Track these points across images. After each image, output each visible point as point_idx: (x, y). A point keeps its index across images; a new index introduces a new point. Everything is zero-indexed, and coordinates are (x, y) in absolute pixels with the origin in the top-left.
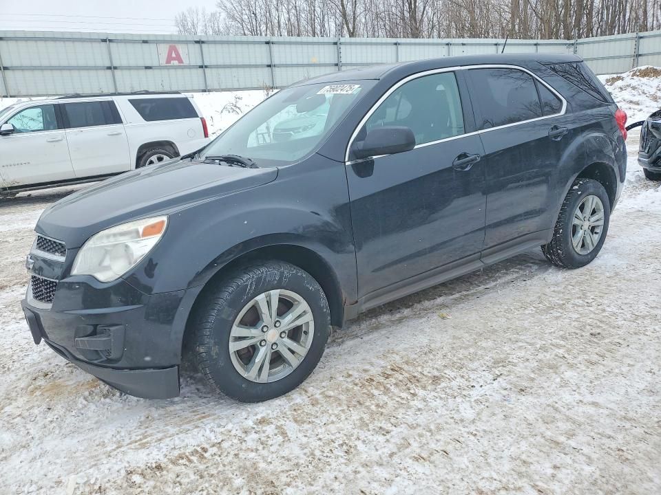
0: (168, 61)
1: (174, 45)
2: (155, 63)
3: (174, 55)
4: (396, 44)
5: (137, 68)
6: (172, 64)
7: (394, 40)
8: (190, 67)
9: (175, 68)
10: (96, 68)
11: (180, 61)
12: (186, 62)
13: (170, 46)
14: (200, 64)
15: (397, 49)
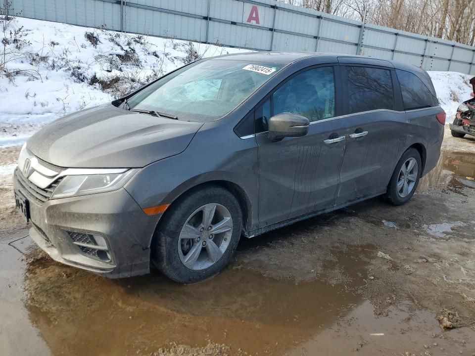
0: (249, 20)
1: (256, 6)
2: (239, 20)
3: (254, 15)
4: (396, 34)
5: (225, 22)
6: (251, 23)
7: (396, 31)
8: (262, 28)
9: (252, 27)
10: (195, 17)
11: (258, 22)
12: (261, 24)
13: (253, 7)
14: (271, 27)
15: (397, 38)
